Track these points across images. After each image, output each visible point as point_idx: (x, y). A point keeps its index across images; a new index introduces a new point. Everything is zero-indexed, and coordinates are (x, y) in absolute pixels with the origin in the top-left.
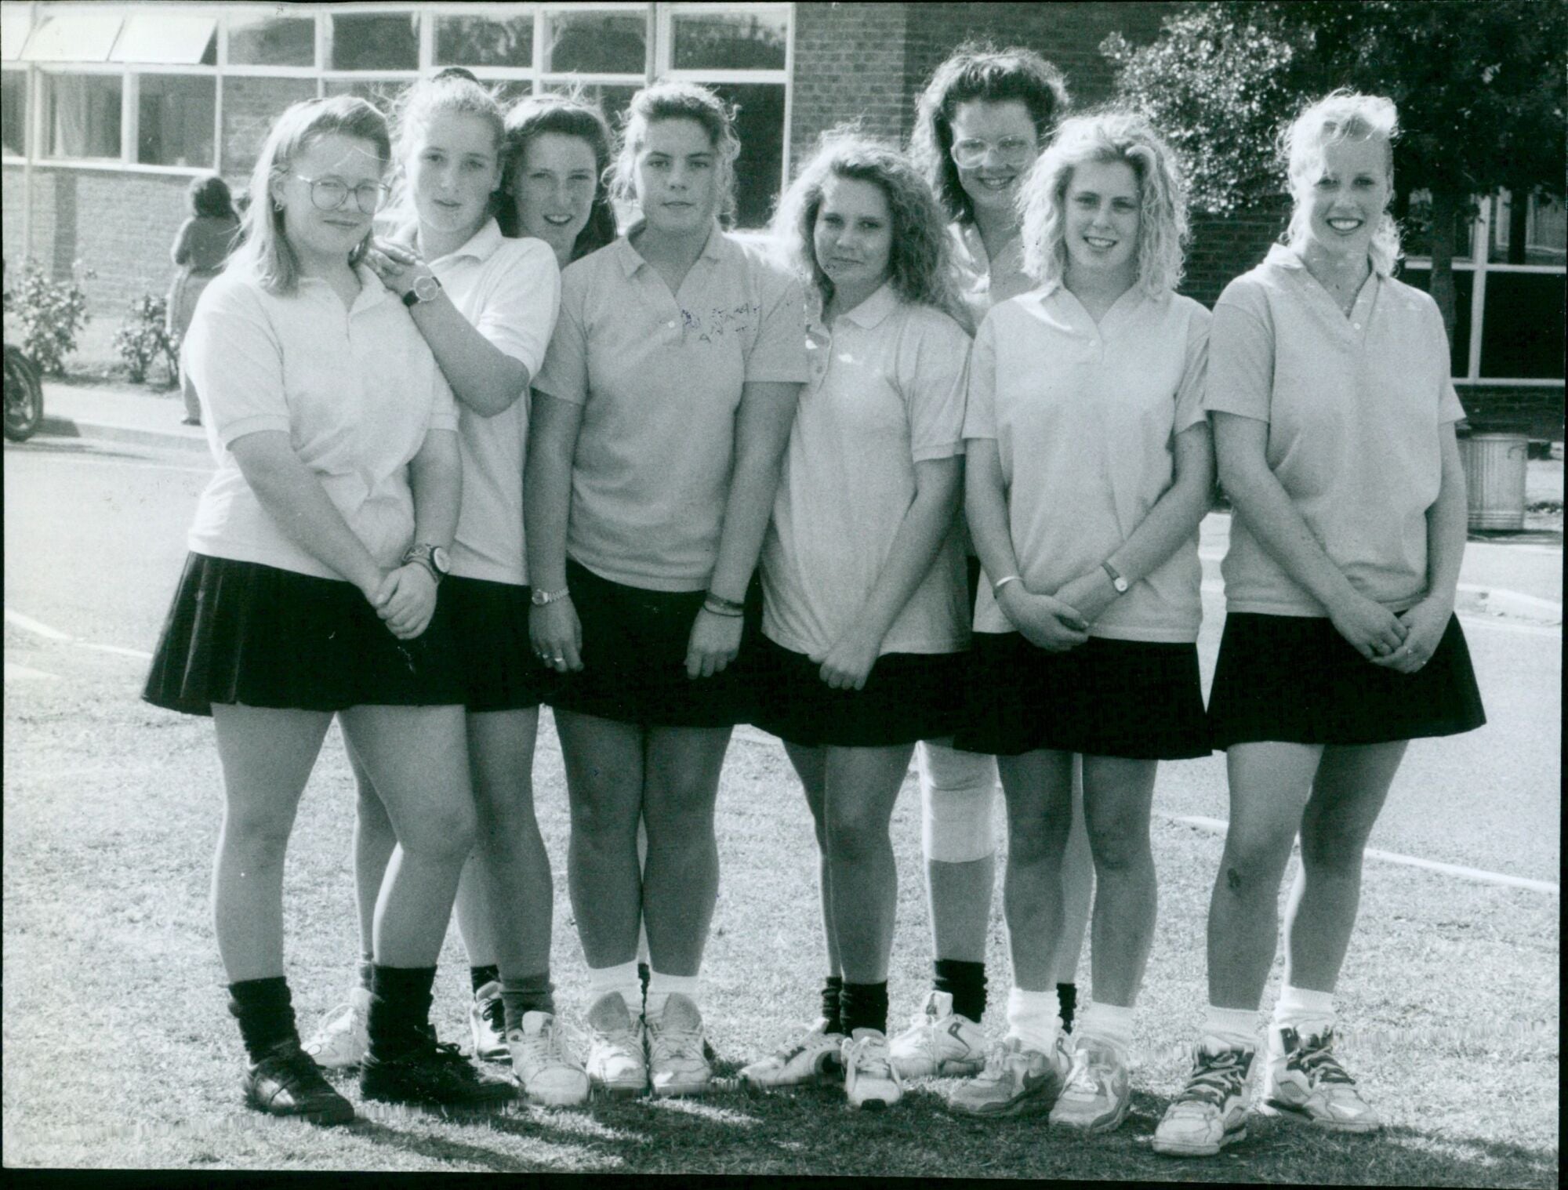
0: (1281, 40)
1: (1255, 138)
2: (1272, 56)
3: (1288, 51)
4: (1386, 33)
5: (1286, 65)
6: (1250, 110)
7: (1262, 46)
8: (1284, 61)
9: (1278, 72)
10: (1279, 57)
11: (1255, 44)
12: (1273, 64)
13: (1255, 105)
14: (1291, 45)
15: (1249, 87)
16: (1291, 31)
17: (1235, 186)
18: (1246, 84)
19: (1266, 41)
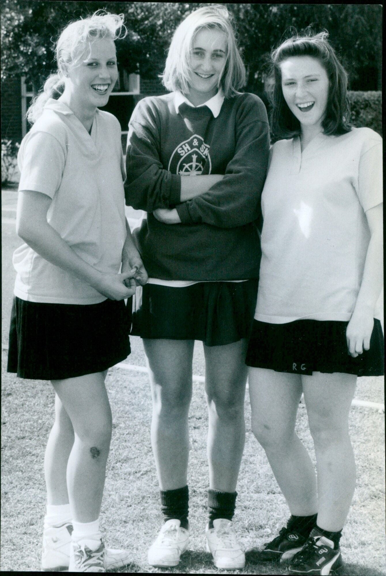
0: (19, 13)
1: (11, 51)
2: (16, 20)
3: (22, 18)
4: (58, 9)
5: (21, 23)
6: (9, 41)
7: (12, 16)
8: (21, 21)
9: (18, 26)
10: (19, 20)
11: (8, 16)
12: (16, 23)
13: (10, 39)
14: (23, 15)
15: (7, 32)
16: (21, 10)
17: (5, 69)
18: (6, 31)
19: (13, 14)
